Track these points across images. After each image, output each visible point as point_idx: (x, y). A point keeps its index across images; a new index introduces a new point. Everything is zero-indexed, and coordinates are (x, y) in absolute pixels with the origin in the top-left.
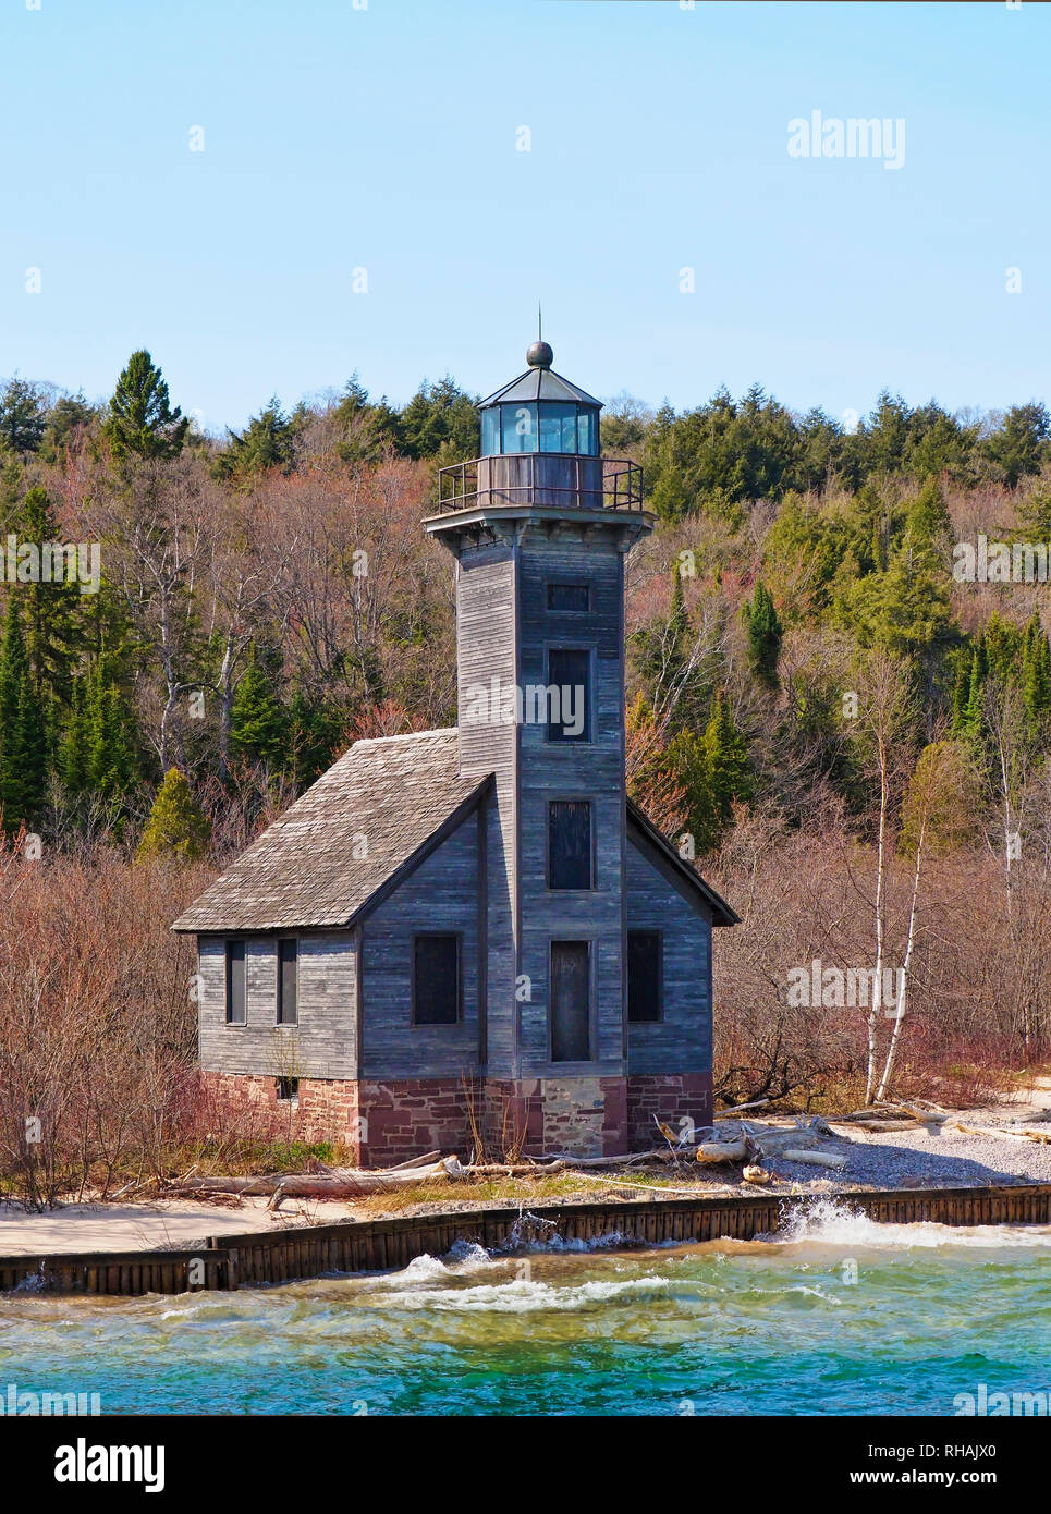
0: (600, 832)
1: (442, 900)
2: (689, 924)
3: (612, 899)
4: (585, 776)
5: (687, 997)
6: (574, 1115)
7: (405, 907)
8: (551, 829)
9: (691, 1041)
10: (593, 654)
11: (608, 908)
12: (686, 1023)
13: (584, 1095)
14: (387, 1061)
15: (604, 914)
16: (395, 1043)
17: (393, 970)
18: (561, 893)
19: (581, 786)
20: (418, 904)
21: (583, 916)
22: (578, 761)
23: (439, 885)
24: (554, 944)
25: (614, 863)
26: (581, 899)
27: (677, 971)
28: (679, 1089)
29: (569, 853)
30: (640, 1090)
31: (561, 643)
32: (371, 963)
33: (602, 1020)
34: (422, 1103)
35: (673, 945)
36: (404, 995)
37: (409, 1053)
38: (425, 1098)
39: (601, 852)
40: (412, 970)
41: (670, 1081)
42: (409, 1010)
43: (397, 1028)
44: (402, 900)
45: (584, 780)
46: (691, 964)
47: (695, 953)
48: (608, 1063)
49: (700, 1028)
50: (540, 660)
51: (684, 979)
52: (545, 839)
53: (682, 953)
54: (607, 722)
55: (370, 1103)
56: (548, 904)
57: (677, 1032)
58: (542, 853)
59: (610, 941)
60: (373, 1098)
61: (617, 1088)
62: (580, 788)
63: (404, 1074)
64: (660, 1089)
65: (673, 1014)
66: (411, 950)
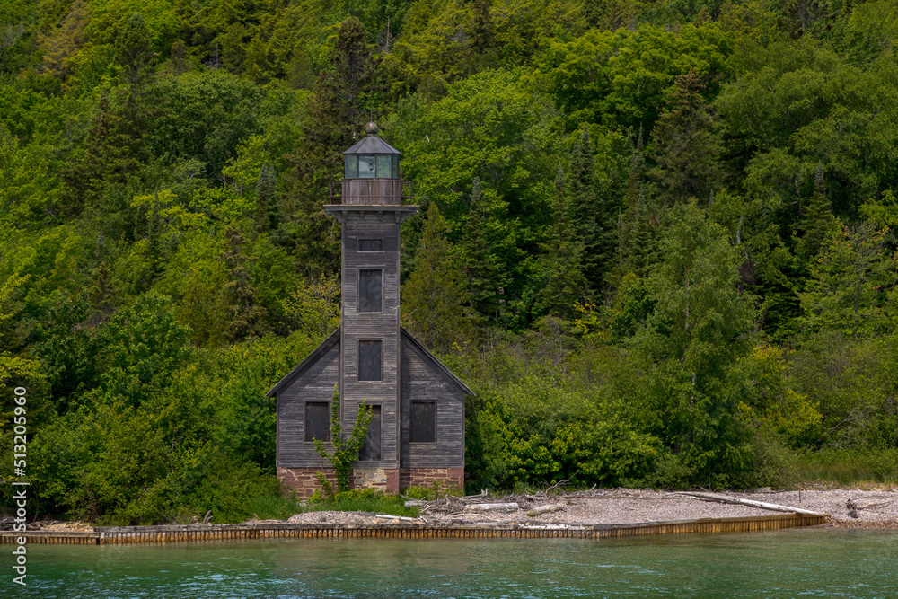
0: (385, 354)
1: (320, 385)
2: (452, 397)
3: (392, 386)
4: (377, 328)
5: (451, 432)
6: (371, 486)
7: (301, 388)
8: (360, 353)
9: (453, 453)
10: (384, 271)
11: (390, 390)
12: (449, 444)
14: (291, 458)
15: (387, 392)
16: (295, 450)
17: (295, 417)
18: (365, 383)
19: (375, 333)
20: (307, 387)
21: (376, 394)
22: (374, 321)
25: (393, 369)
26: (376, 385)
27: (445, 419)
28: (445, 475)
29: (369, 364)
32: (283, 414)
33: (385, 442)
34: (309, 478)
35: (442, 407)
36: (301, 428)
37: (302, 455)
38: (311, 476)
39: (386, 364)
41: (440, 471)
42: (303, 435)
43: (297, 443)
44: (299, 385)
45: (377, 330)
46: (453, 415)
47: (455, 411)
48: (389, 462)
49: (458, 446)
50: (354, 275)
51: (449, 423)
52: (356, 358)
53: (448, 411)
54: (390, 302)
55: (282, 477)
56: (358, 388)
57: (445, 448)
58: (354, 364)
59: (391, 405)
60: (284, 475)
61: (394, 474)
62: (375, 335)
63: (299, 465)
64: (435, 475)
65: (442, 439)
66: (304, 408)
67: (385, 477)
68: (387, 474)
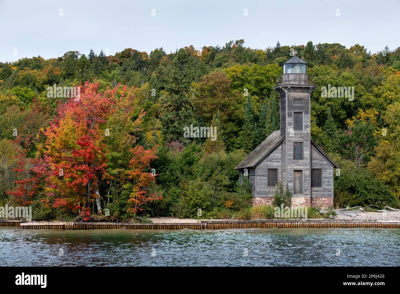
0: (305, 148)
1: (274, 162)
2: (328, 167)
3: (307, 162)
4: (301, 137)
5: (328, 182)
6: (299, 205)
7: (266, 163)
8: (294, 148)
9: (329, 191)
10: (304, 113)
11: (307, 164)
12: (327, 187)
13: (301, 201)
14: (262, 193)
15: (306, 165)
16: (263, 190)
17: (263, 176)
18: (296, 161)
19: (300, 139)
20: (269, 163)
21: (301, 165)
22: (300, 134)
23: (273, 159)
24: (295, 171)
25: (308, 155)
26: (301, 162)
27: (326, 177)
28: (326, 201)
29: (298, 152)
30: (317, 201)
31: (297, 111)
32: (259, 174)
33: (305, 186)
34: (269, 202)
35: (324, 172)
36: (266, 180)
37: (266, 192)
38: (270, 201)
39: (305, 152)
40: (267, 176)
41: (324, 199)
42: (267, 183)
43: (264, 187)
44: (265, 162)
45: (301, 138)
46: (328, 176)
47: (330, 174)
48: (307, 194)
49: (331, 188)
50: (292, 115)
51: (327, 179)
52: (293, 150)
53: (327, 173)
54: (306, 126)
55: (258, 202)
56: (293, 163)
57: (326, 189)
58: (292, 153)
59: (307, 170)
60: (259, 200)
61: (308, 200)
62: (300, 140)
63: (265, 196)
64: (322, 201)
65: (325, 185)
66: (267, 172)
67: (305, 201)
68: (306, 200)
